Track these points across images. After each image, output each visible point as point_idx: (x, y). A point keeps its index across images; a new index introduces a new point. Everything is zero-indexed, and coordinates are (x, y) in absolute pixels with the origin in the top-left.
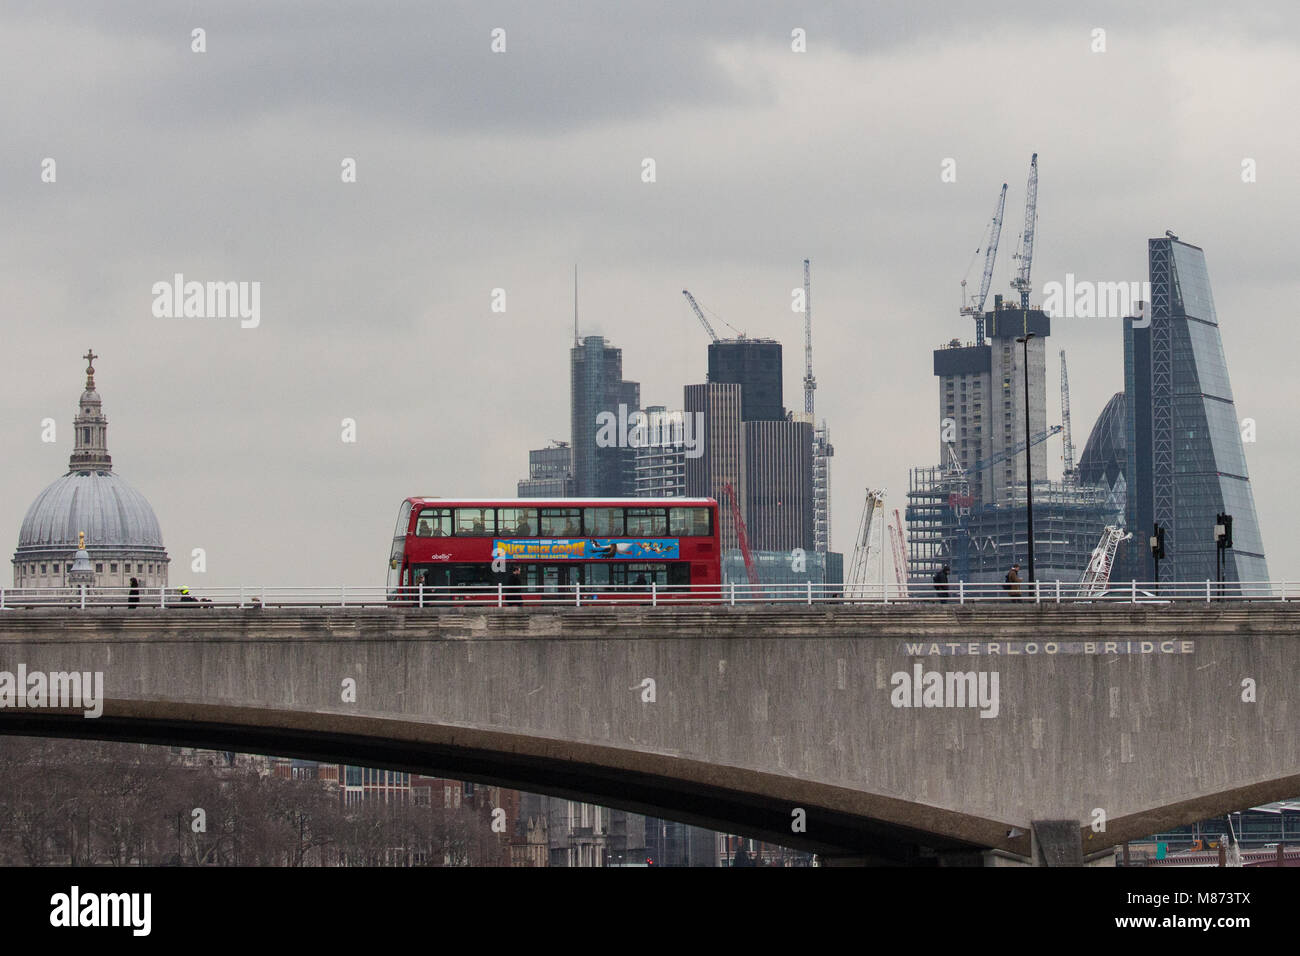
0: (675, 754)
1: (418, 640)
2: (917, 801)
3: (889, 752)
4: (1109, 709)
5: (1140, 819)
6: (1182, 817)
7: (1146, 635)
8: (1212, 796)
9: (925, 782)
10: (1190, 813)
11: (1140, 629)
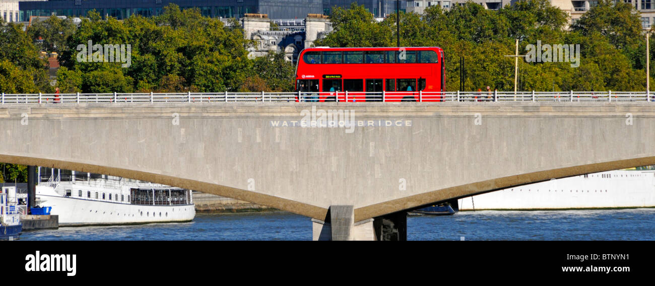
0: (159, 173)
1: (37, 119)
2: (276, 196)
3: (262, 172)
4: (369, 152)
5: (385, 205)
6: (405, 204)
7: (388, 117)
8: (419, 194)
9: (279, 187)
10: (408, 203)
11: (385, 114)
